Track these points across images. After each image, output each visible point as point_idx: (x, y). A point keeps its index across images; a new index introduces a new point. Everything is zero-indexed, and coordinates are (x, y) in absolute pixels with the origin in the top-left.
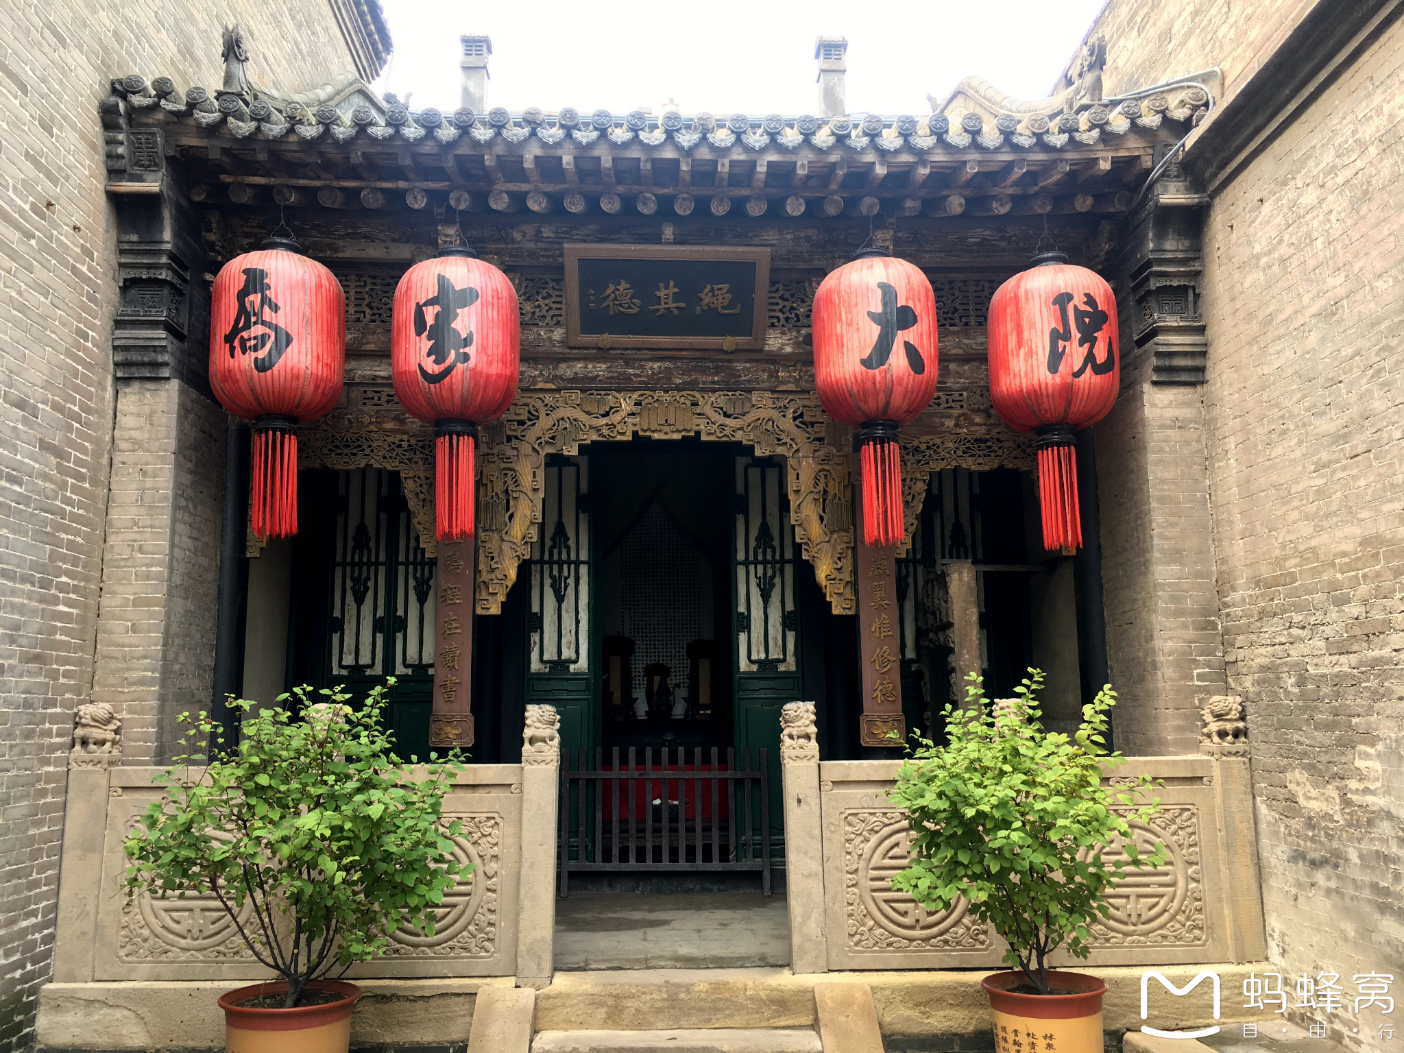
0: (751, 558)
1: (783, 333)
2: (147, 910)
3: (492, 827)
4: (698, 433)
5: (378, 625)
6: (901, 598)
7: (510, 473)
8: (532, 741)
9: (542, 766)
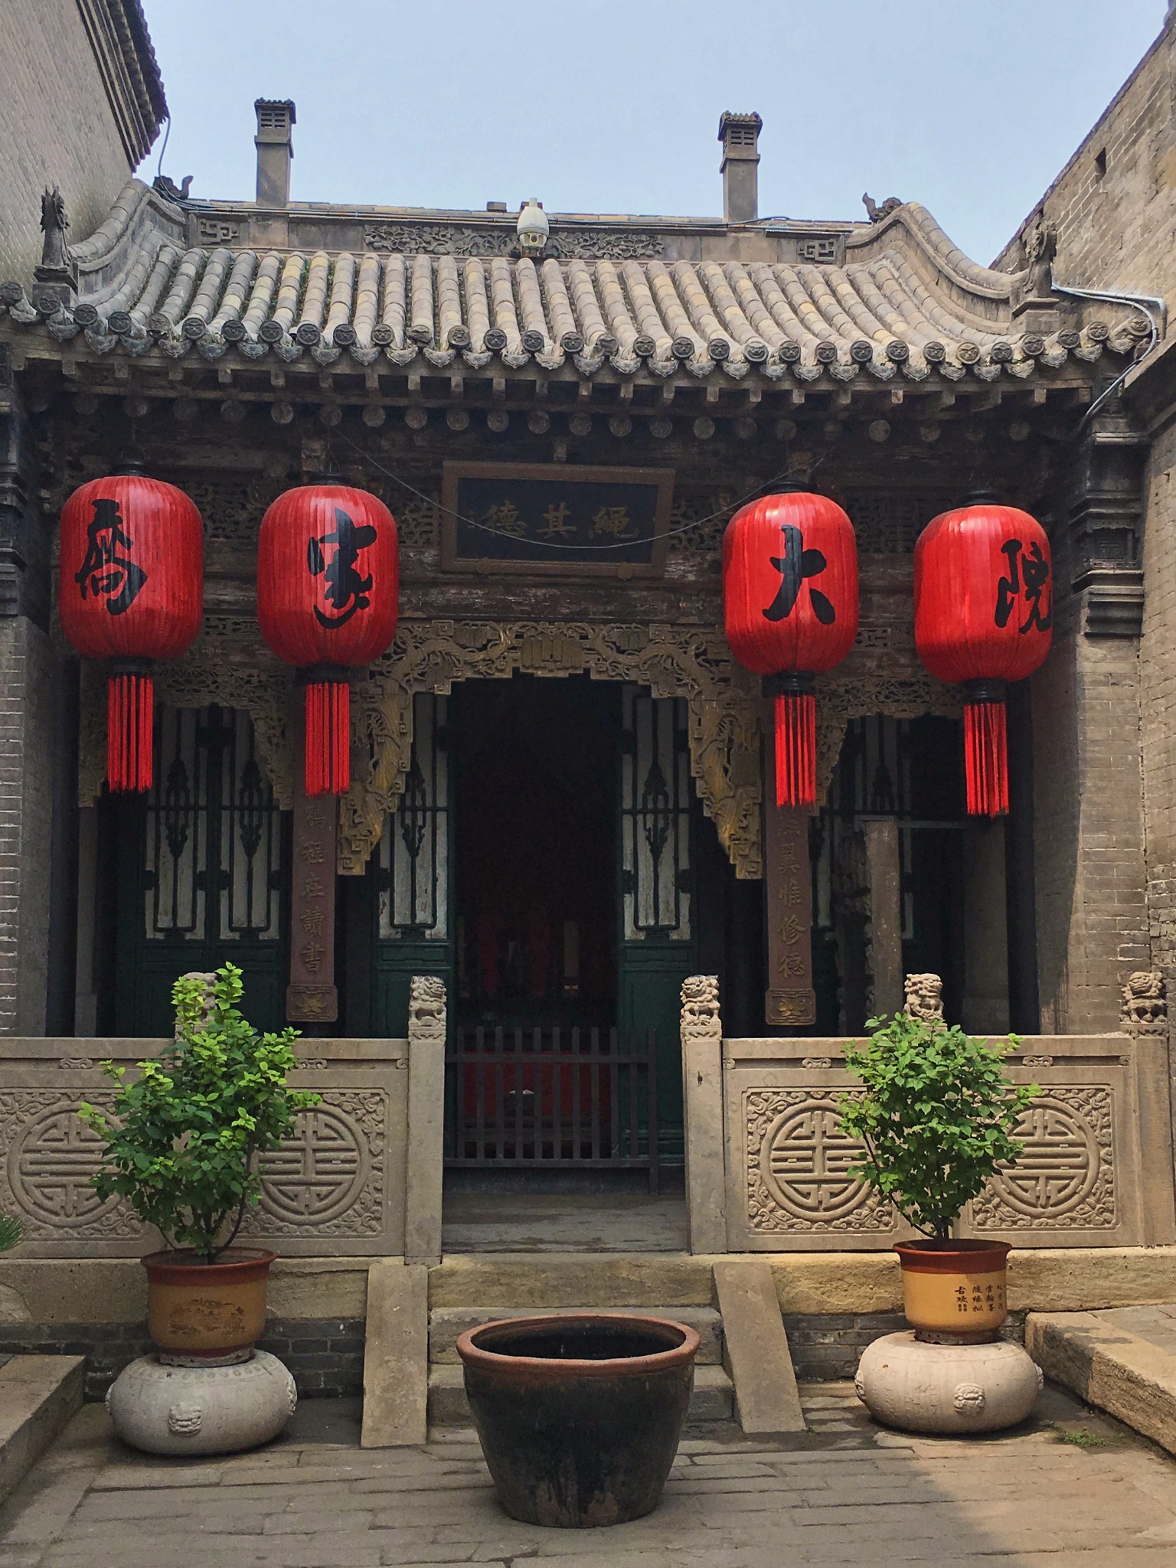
0: (640, 807)
1: (685, 558)
2: (18, 1185)
3: (377, 1103)
4: (587, 671)
5: (199, 881)
6: (814, 856)
7: (374, 714)
8: (420, 1014)
9: (430, 1040)
